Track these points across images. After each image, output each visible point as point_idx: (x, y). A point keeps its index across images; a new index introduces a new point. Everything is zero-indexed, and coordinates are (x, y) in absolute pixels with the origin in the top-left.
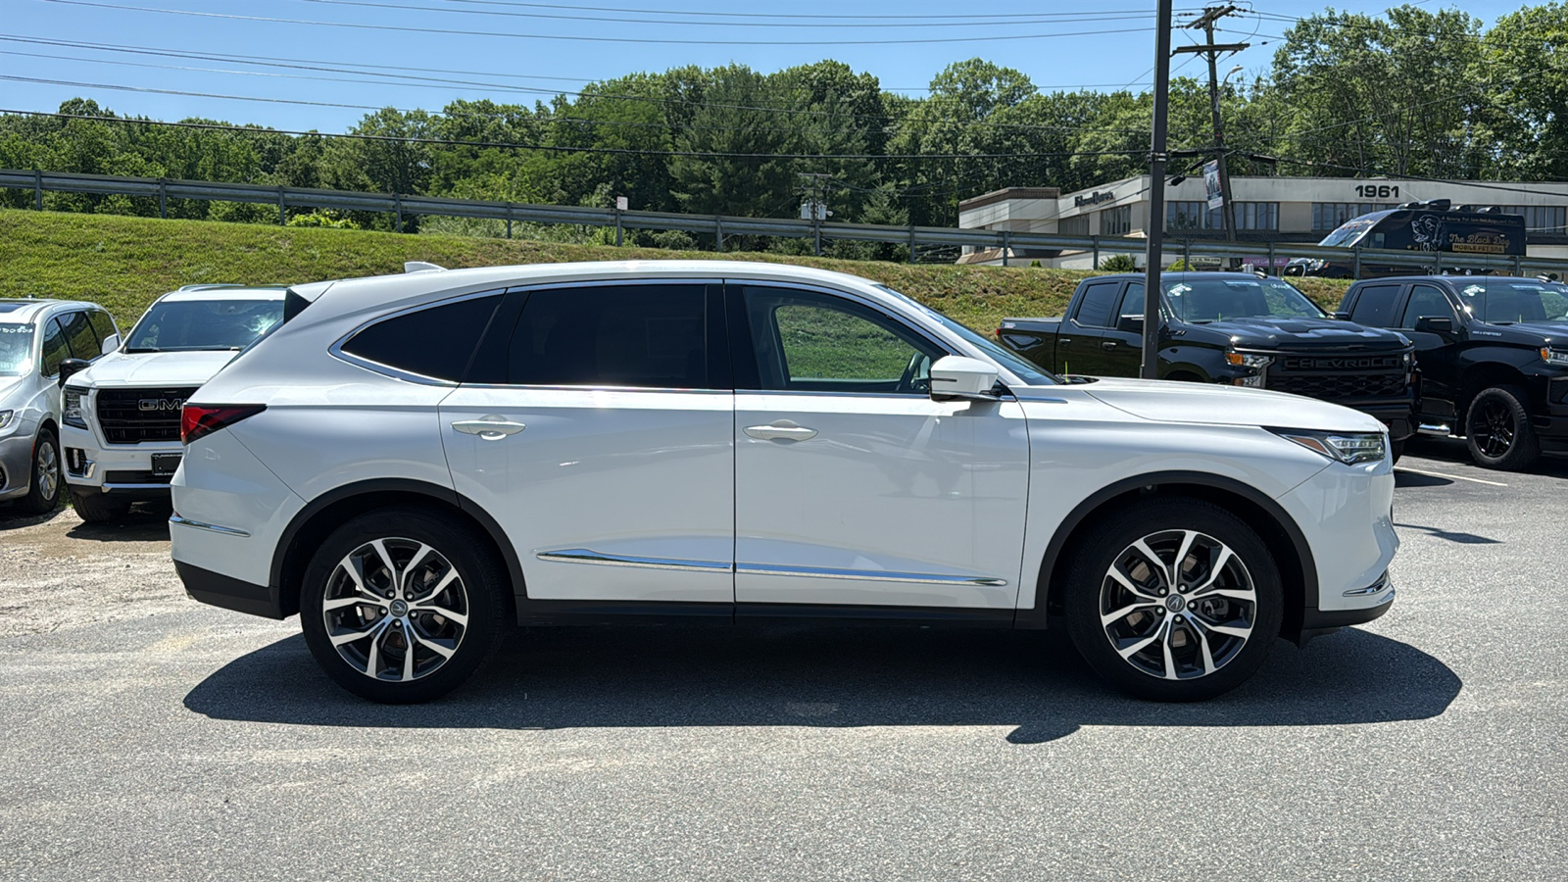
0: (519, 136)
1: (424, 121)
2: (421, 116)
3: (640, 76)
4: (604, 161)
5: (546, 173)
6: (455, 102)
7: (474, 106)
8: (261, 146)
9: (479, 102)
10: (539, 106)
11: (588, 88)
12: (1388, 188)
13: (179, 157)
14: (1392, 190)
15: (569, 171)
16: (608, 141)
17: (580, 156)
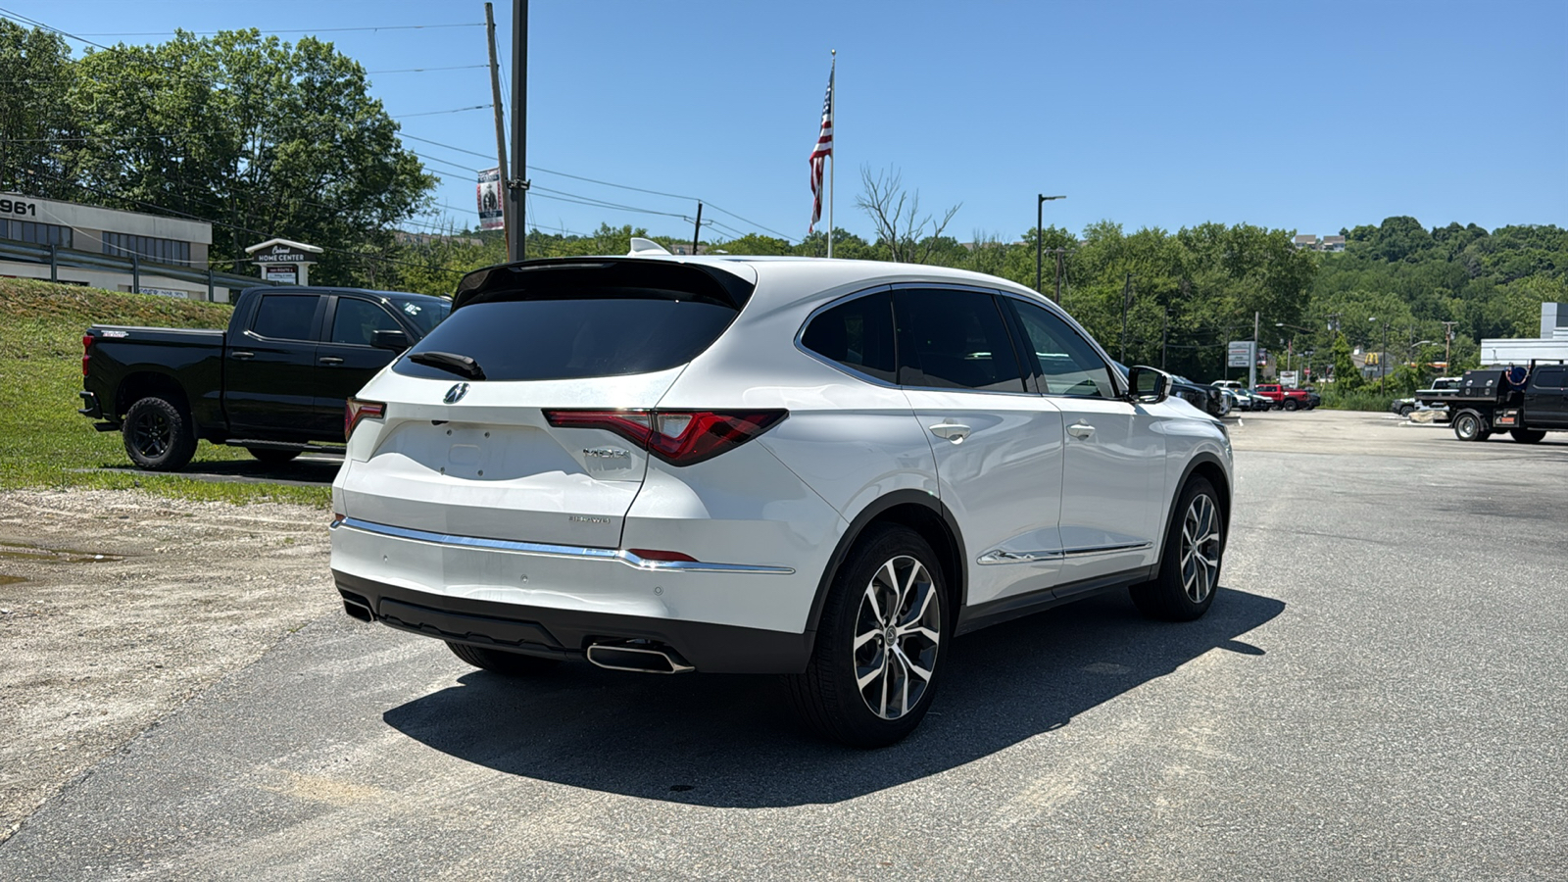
12: (24, 204)
14: (29, 207)
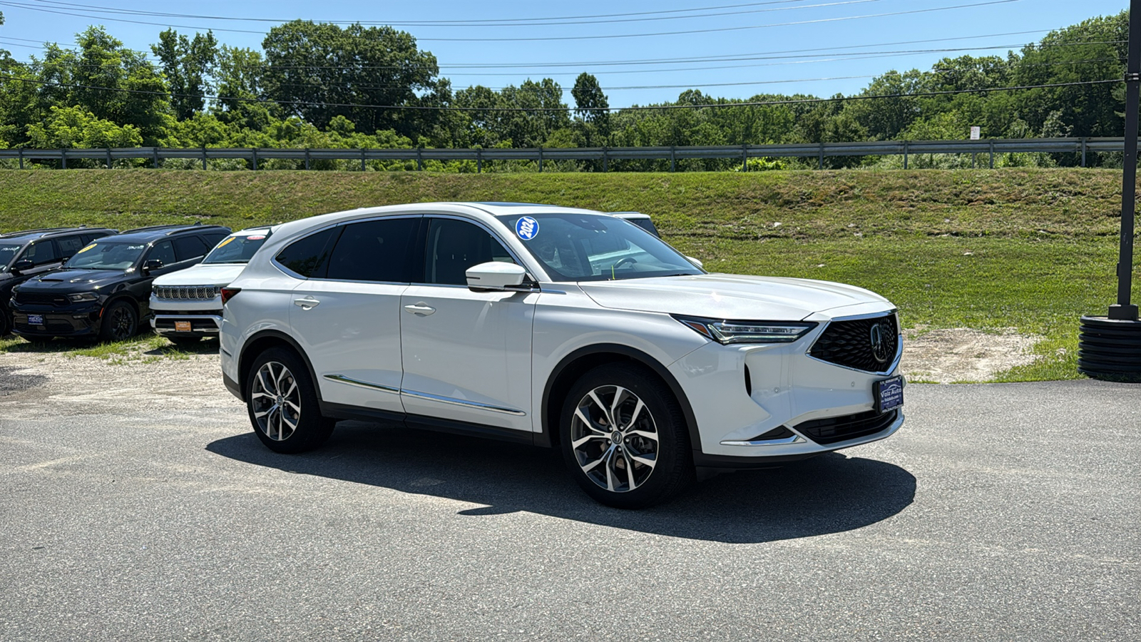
0: (991, 80)
1: (917, 77)
2: (915, 74)
3: (1097, 20)
4: (1057, 93)
5: (1006, 107)
6: (942, 60)
7: (956, 61)
8: (802, 109)
9: (960, 58)
10: (1011, 54)
11: (1049, 36)
13: (742, 123)
15: (1026, 103)
16: (1060, 76)
17: (1035, 90)
